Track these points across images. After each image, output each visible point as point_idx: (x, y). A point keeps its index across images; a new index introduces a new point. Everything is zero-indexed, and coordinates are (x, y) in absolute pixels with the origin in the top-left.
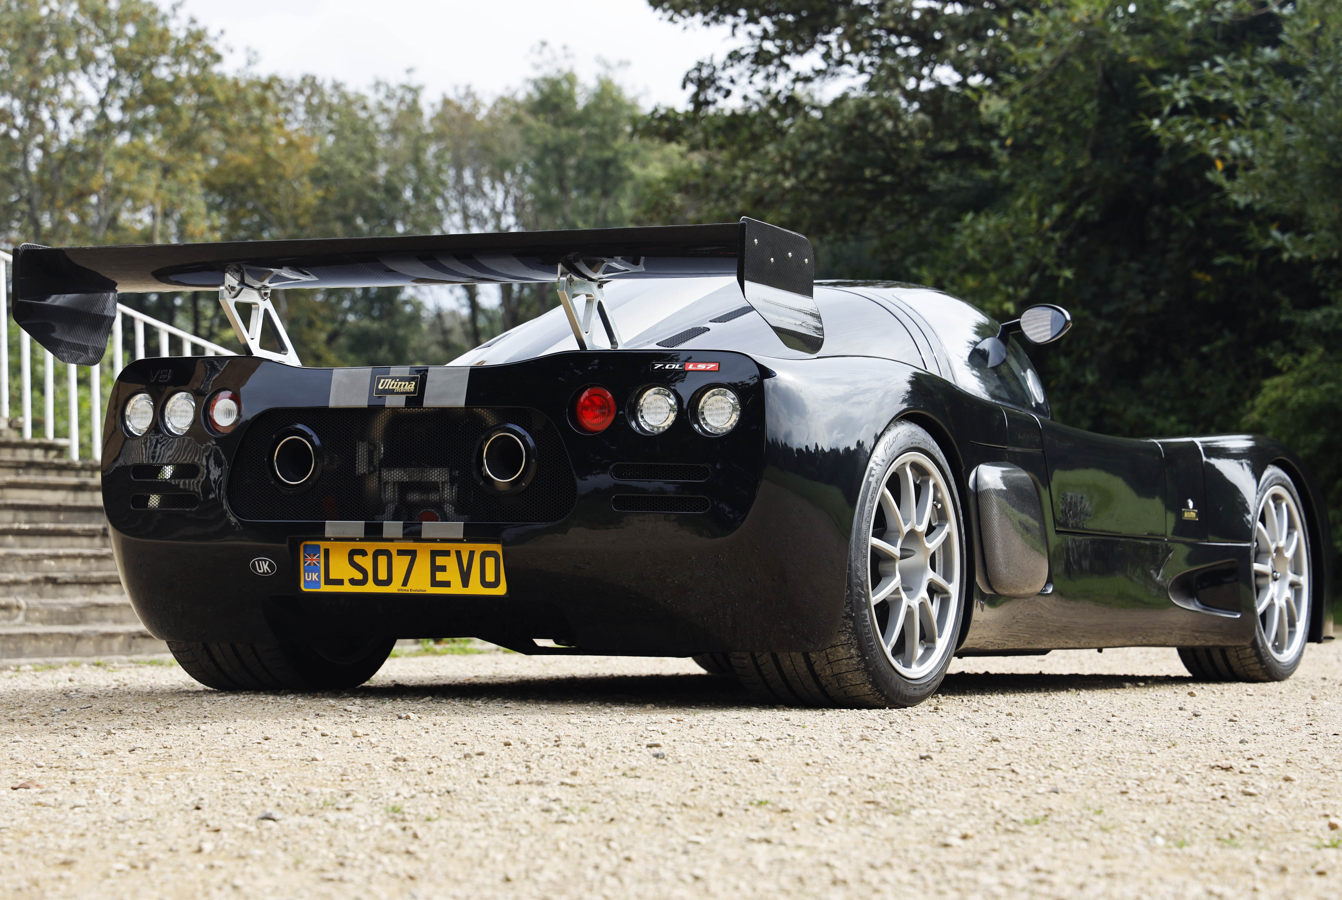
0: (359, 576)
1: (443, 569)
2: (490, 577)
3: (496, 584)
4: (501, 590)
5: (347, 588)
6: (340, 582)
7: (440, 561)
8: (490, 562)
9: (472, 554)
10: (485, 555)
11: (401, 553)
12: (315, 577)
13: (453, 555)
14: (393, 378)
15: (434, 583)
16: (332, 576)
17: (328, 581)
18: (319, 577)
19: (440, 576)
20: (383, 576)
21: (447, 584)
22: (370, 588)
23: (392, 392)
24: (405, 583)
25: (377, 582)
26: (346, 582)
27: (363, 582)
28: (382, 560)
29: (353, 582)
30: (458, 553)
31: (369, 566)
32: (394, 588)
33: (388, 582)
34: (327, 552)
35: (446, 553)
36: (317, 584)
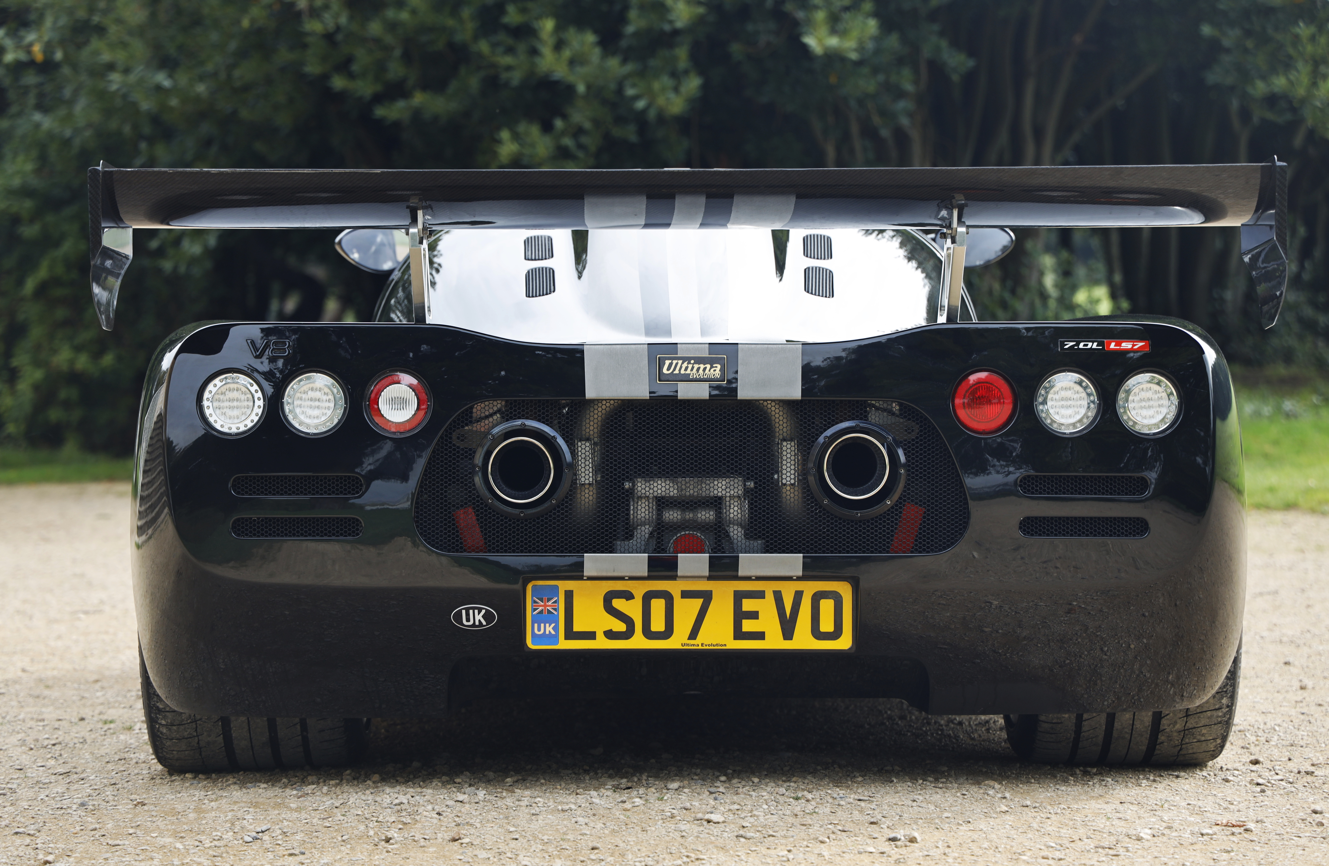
0: (620, 627)
1: (754, 615)
2: (827, 625)
3: (836, 634)
4: (844, 643)
5: (602, 643)
6: (591, 636)
7: (748, 605)
8: (827, 606)
9: (798, 595)
10: (817, 597)
11: (686, 595)
12: (549, 629)
13: (770, 597)
14: (684, 359)
15: (739, 634)
16: (576, 628)
17: (571, 634)
18: (556, 629)
19: (748, 626)
20: (658, 625)
21: (760, 636)
22: (638, 642)
23: (686, 379)
24: (693, 635)
25: (648, 633)
26: (600, 635)
27: (628, 634)
28: (658, 606)
29: (610, 635)
30: (778, 596)
31: (636, 615)
32: (676, 642)
33: (668, 633)
34: (569, 595)
35: (760, 595)
36: (554, 638)
